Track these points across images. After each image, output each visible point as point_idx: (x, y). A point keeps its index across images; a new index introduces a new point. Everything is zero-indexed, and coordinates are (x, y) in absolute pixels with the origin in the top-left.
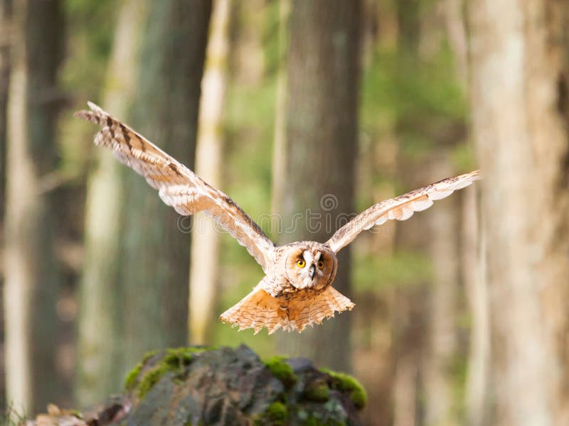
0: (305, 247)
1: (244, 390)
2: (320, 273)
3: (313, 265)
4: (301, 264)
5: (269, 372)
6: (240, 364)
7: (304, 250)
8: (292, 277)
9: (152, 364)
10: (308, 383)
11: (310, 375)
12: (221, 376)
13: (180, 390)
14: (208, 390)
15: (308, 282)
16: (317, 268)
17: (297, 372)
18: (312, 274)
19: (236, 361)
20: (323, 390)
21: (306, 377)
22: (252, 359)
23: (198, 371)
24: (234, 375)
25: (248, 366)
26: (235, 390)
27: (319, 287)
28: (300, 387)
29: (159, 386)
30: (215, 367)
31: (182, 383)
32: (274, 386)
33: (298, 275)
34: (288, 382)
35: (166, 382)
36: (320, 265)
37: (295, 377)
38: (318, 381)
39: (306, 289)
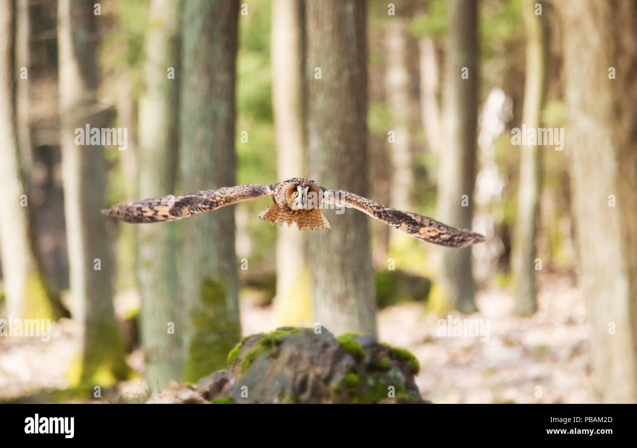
0: (298, 183)
1: (324, 365)
5: (343, 350)
6: (319, 345)
7: (297, 185)
8: (289, 203)
9: (250, 345)
10: (374, 356)
11: (375, 349)
12: (306, 354)
13: (273, 367)
14: (296, 367)
17: (365, 347)
19: (316, 341)
20: (386, 361)
21: (372, 351)
22: (328, 339)
23: (287, 351)
24: (316, 354)
25: (326, 346)
26: (317, 365)
28: (367, 359)
29: (257, 364)
30: (300, 347)
31: (275, 361)
32: (347, 361)
34: (358, 357)
35: (262, 360)
37: (363, 352)
38: (382, 353)
39: (300, 210)
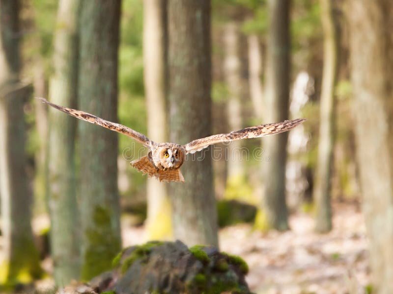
0: (168, 147)
1: (181, 268)
2: (177, 160)
3: (173, 156)
4: (167, 155)
5: (194, 257)
6: (177, 253)
7: (167, 149)
8: (162, 162)
9: (128, 254)
10: (216, 261)
11: (217, 256)
12: (168, 260)
13: (145, 270)
14: (161, 269)
15: (170, 165)
16: (175, 158)
17: (210, 256)
18: (172, 161)
19: (175, 251)
20: (224, 265)
21: (214, 258)
22: (184, 250)
23: (155, 258)
24: (175, 260)
25: (182, 254)
26: (176, 268)
27: (177, 167)
28: (211, 264)
29: (133, 268)
30: (164, 255)
31: (146, 266)
32: (197, 265)
33: (166, 161)
34: (205, 262)
35: (137, 265)
36: (177, 156)
37: (209, 259)
38: (222, 260)
39: (170, 168)
